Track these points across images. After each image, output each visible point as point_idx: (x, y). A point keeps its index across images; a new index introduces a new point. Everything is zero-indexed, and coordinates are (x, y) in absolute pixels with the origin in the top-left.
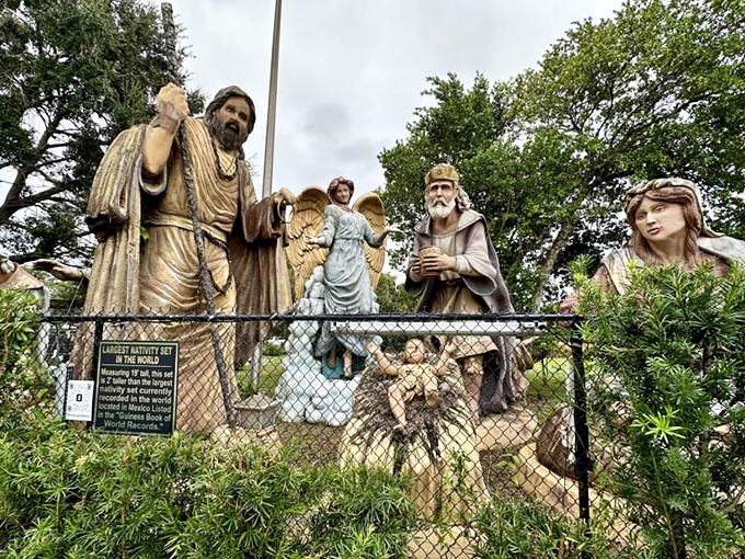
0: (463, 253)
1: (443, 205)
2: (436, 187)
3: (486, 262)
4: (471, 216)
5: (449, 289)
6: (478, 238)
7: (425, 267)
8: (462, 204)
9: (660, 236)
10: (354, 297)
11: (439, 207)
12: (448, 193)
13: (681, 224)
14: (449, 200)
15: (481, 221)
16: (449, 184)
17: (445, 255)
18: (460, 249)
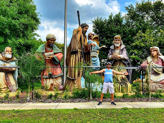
0: (122, 54)
1: (118, 44)
2: (117, 40)
3: (126, 56)
4: (123, 46)
5: (118, 62)
6: (124, 51)
7: (115, 57)
8: (121, 43)
9: (154, 55)
10: (96, 63)
11: (117, 44)
12: (119, 42)
13: (156, 54)
14: (119, 43)
15: (125, 47)
16: (119, 40)
17: (118, 55)
18: (121, 53)
